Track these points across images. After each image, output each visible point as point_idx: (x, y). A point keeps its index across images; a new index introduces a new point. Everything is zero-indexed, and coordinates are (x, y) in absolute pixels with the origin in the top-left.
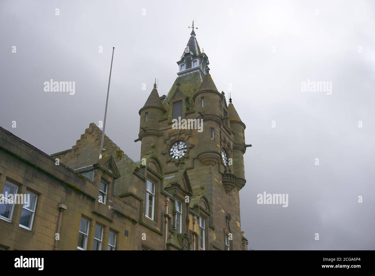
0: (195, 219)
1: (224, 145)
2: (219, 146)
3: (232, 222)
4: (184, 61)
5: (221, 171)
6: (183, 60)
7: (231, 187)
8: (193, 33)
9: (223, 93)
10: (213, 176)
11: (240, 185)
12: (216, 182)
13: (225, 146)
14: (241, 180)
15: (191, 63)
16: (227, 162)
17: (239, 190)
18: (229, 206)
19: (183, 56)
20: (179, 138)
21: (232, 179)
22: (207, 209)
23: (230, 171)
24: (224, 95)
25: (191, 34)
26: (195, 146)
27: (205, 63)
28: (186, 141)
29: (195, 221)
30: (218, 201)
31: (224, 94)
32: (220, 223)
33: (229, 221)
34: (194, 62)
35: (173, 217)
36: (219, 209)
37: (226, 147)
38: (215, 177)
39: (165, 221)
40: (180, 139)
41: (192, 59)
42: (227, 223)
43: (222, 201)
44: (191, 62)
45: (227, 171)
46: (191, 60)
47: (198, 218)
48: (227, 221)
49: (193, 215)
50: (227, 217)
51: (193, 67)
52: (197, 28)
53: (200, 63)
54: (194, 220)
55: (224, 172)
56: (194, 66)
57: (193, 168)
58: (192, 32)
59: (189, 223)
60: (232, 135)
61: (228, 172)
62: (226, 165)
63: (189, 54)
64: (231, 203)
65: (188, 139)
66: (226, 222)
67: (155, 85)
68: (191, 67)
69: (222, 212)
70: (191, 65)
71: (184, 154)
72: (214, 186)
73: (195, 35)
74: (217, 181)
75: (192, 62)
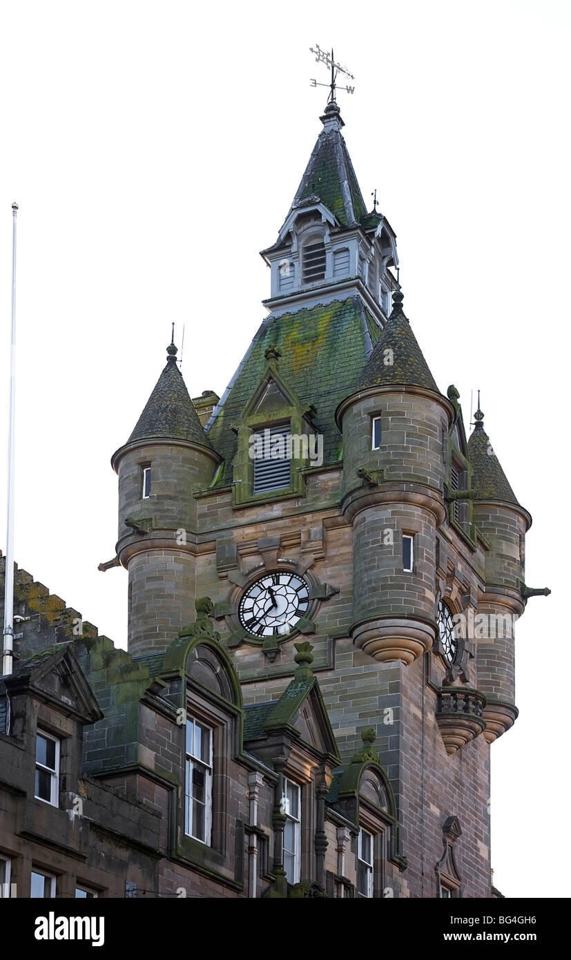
0: (344, 838)
1: (446, 590)
2: (430, 595)
3: (463, 845)
4: (294, 249)
5: (432, 680)
6: (290, 246)
7: (465, 732)
8: (332, 114)
9: (453, 392)
10: (404, 698)
11: (496, 726)
12: (415, 717)
13: (450, 592)
14: (503, 710)
15: (324, 261)
16: (453, 648)
17: (492, 741)
18: (454, 791)
19: (291, 227)
20: (279, 562)
21: (471, 706)
22: (382, 806)
23: (464, 680)
24: (459, 401)
25: (322, 119)
26: (338, 592)
27: (384, 258)
28: (306, 573)
29: (344, 843)
30: (419, 779)
31: (458, 397)
32: (424, 846)
33: (454, 840)
34: (335, 253)
35: (273, 832)
36: (423, 803)
37: (453, 598)
38: (411, 700)
39: (247, 846)
40: (280, 565)
41: (327, 239)
42: (445, 846)
43: (431, 776)
44: (324, 253)
45: (452, 680)
46: (322, 245)
47: (354, 835)
48: (448, 840)
49: (339, 825)
50: (446, 829)
51: (329, 277)
52: (350, 90)
53: (362, 259)
54: (340, 839)
55: (445, 683)
56: (334, 271)
57: (333, 669)
58: (327, 110)
59: (326, 850)
60: (479, 553)
61: (457, 683)
62: (451, 659)
63: (317, 215)
64: (463, 785)
65: (312, 567)
66: (444, 842)
67: (172, 350)
68: (322, 277)
69: (432, 814)
70: (324, 269)
71: (296, 619)
72: (407, 731)
73: (343, 124)
74: (419, 714)
75: (329, 257)
